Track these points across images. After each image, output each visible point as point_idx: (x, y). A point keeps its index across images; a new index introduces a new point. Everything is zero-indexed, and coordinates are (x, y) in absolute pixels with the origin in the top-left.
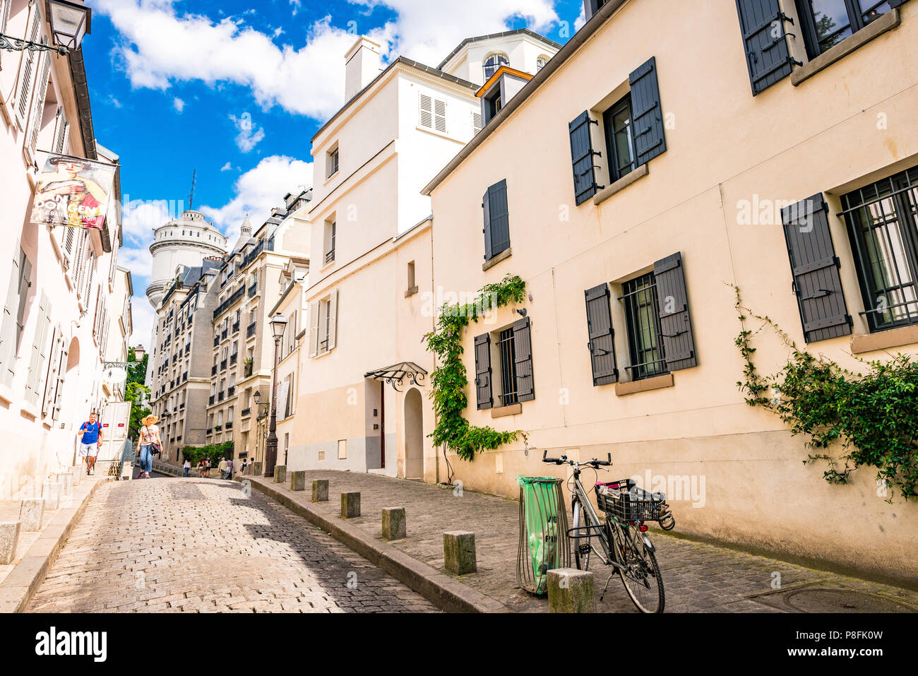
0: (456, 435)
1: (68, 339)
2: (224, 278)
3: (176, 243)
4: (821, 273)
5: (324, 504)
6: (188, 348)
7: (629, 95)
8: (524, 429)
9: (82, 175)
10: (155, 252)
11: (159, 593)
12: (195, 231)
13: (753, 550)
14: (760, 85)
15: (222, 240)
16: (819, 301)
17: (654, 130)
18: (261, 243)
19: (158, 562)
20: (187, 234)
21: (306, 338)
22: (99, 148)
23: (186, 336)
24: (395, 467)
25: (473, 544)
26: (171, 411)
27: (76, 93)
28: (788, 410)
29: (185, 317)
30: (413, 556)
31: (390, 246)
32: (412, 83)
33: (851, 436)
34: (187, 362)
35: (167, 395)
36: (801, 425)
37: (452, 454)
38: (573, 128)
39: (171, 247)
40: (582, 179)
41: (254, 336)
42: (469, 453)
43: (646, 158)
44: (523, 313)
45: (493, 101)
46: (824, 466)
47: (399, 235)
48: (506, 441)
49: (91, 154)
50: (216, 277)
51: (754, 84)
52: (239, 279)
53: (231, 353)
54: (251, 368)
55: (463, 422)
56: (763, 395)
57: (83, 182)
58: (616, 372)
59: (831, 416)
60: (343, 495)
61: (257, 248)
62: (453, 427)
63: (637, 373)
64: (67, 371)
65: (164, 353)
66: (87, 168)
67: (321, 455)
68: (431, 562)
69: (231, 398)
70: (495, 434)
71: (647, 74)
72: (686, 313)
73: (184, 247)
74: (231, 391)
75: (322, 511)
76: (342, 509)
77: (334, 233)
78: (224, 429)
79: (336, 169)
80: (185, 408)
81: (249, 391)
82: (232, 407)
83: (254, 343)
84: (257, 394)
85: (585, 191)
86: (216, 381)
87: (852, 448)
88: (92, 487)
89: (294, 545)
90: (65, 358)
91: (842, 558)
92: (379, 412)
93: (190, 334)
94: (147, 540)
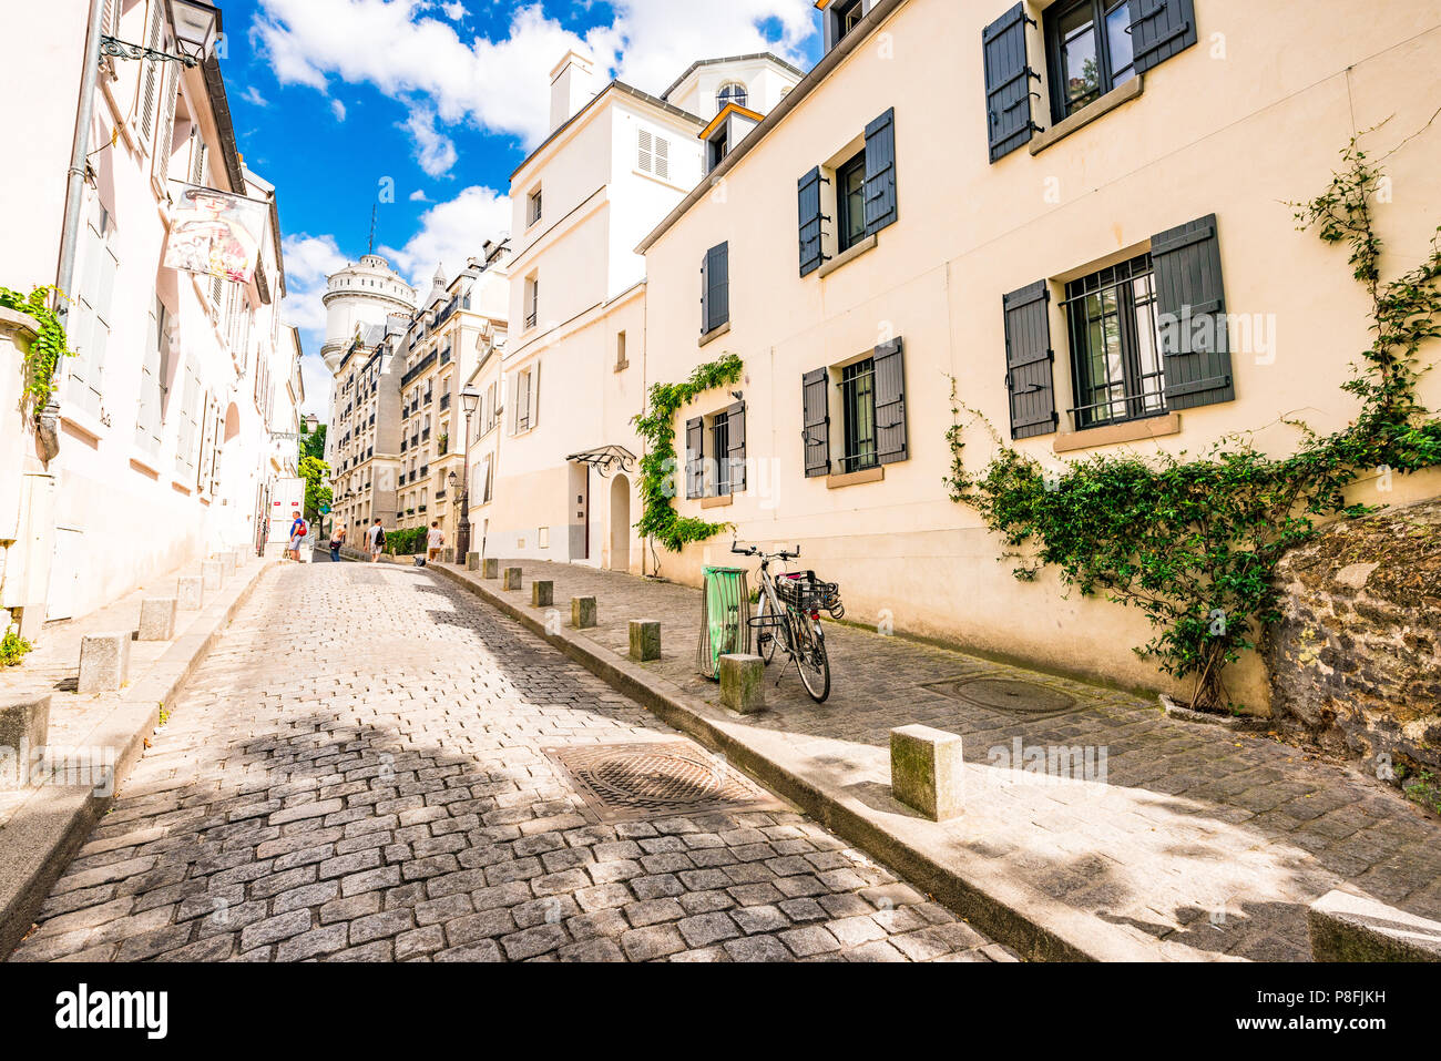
0: (664, 526)
1: (224, 405)
2: (413, 339)
3: (355, 294)
4: (1034, 367)
5: (516, 593)
6: (372, 421)
7: (863, 153)
8: (733, 521)
9: (226, 215)
10: (329, 304)
11: (328, 671)
12: (377, 281)
13: (942, 644)
14: (998, 151)
15: (410, 292)
16: (1030, 396)
17: (886, 197)
18: (455, 299)
19: (330, 644)
20: (368, 283)
21: (503, 416)
22: (247, 174)
23: (369, 405)
24: (599, 558)
25: (658, 632)
26: (355, 490)
27: (213, 108)
28: (988, 507)
29: (367, 383)
30: (600, 644)
31: (598, 312)
32: (628, 114)
33: (1043, 535)
34: (372, 435)
35: (351, 472)
36: (997, 522)
37: (658, 544)
38: (802, 186)
39: (348, 299)
40: (808, 247)
41: (448, 409)
42: (677, 544)
43: (876, 227)
44: (738, 396)
45: (718, 145)
46: (1015, 564)
47: (609, 300)
48: (714, 533)
49: (237, 186)
50: (402, 338)
51: (992, 150)
52: (430, 341)
53: (423, 428)
54: (446, 445)
55: (671, 512)
56: (967, 492)
57: (227, 225)
58: (828, 463)
59: (1025, 515)
60: (534, 583)
61: (450, 306)
62: (660, 517)
63: (851, 466)
64: (225, 441)
65: (345, 424)
66: (232, 205)
67: (521, 543)
68: (617, 649)
69: (424, 478)
70: (704, 525)
71: (883, 128)
72: (902, 404)
73: (364, 299)
74: (424, 470)
75: (513, 600)
76: (534, 597)
77: (536, 295)
78: (417, 513)
79: (539, 216)
80: (372, 488)
81: (443, 471)
82: (426, 488)
83: (448, 417)
84: (453, 475)
85: (811, 261)
86: (406, 458)
87: (1043, 547)
88: (260, 569)
89: (477, 629)
90: (222, 427)
91: (1022, 653)
92: (584, 499)
93: (374, 403)
94: (319, 622)
